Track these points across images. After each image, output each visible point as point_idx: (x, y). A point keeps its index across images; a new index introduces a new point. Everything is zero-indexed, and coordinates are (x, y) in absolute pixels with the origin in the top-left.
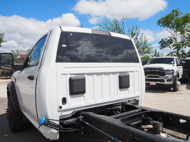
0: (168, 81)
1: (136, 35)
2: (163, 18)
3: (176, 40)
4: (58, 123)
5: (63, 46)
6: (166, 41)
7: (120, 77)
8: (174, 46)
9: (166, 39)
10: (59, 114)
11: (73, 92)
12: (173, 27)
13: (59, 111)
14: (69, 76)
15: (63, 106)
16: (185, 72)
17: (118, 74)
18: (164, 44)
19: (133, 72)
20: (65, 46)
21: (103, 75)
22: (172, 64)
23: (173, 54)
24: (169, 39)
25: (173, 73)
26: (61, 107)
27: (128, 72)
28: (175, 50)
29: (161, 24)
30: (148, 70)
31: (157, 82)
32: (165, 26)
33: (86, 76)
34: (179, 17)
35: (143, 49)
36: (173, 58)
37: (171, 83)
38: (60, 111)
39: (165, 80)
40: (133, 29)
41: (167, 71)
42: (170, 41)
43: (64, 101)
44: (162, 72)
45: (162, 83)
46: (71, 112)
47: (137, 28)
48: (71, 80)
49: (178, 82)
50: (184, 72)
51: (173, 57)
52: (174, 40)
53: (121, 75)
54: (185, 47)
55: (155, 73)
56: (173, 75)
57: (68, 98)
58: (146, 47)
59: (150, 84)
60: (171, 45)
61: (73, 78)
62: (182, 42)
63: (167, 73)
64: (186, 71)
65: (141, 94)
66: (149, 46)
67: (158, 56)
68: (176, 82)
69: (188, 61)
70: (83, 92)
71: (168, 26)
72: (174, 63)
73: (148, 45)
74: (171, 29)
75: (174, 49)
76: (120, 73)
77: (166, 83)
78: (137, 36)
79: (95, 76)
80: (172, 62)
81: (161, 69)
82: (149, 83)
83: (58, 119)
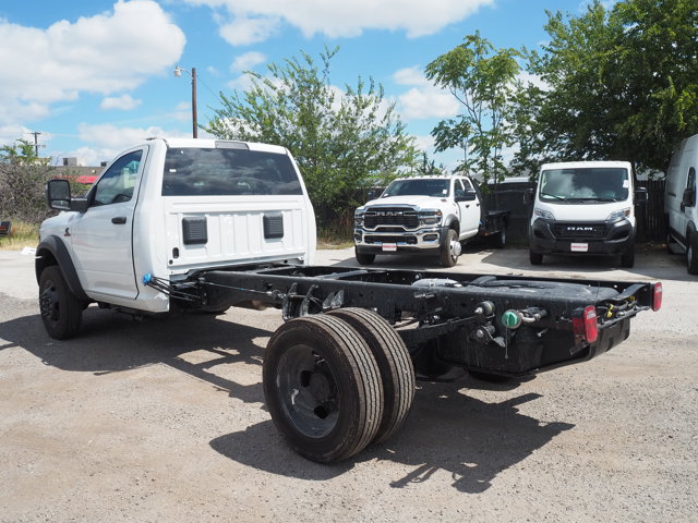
0: (425, 239)
1: (372, 105)
2: (441, 59)
3: (479, 126)
4: (168, 283)
5: (170, 171)
6: (452, 127)
7: (265, 219)
8: (471, 141)
9: (451, 122)
10: (169, 272)
11: (188, 241)
12: (471, 84)
13: (169, 267)
14: (182, 217)
15: (174, 260)
16: (491, 217)
17: (262, 215)
18: (447, 136)
19: (290, 210)
20: (174, 171)
22: (444, 196)
23: (472, 166)
24: (459, 121)
25: (439, 219)
26: (171, 262)
27: (280, 211)
28: (475, 156)
29: (437, 75)
30: (379, 214)
31: (400, 245)
32: (446, 80)
33: (207, 216)
34: (485, 57)
35: (393, 151)
36: (449, 181)
37: (435, 244)
38: (171, 268)
39: (420, 239)
40: (360, 86)
41: (423, 213)
42: (463, 130)
43: (176, 252)
44: (411, 218)
45: (412, 245)
46: (186, 270)
47: (372, 86)
48: (185, 223)
49: (452, 243)
50: (485, 218)
51: (448, 178)
52: (474, 126)
53: (268, 215)
54: (500, 147)
55: (395, 220)
56: (440, 226)
57: (182, 248)
58: (402, 146)
59: (384, 249)
60: (465, 140)
61: (188, 220)
62: (494, 132)
63: (424, 220)
64: (490, 214)
66: (408, 145)
67: (430, 173)
68: (448, 243)
69: (513, 188)
70: (204, 241)
71: (456, 83)
72: (448, 195)
73: (407, 137)
74: (468, 91)
75: (471, 153)
76: (265, 212)
77: (421, 244)
78: (374, 109)
80: (445, 192)
81: (409, 210)
82: (380, 248)
83: (168, 278)
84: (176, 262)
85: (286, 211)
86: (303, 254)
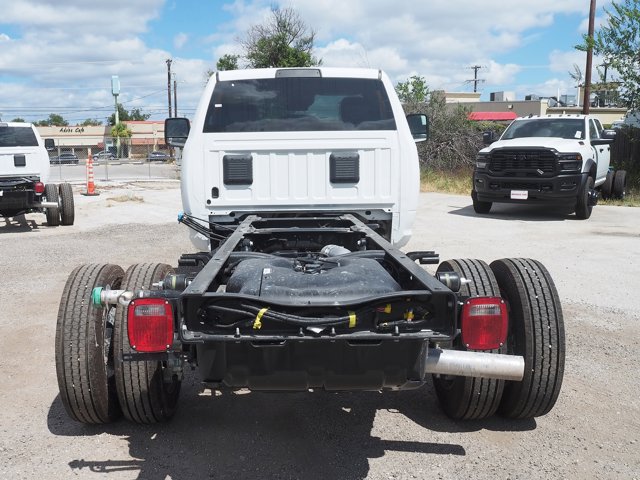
4: (207, 226)
5: (217, 106)
7: (332, 159)
10: (208, 212)
11: (229, 181)
13: (207, 207)
14: (223, 155)
15: (213, 200)
17: (329, 154)
19: (374, 149)
20: (220, 106)
21: (291, 155)
26: (209, 202)
27: (357, 150)
33: (253, 154)
38: (210, 208)
43: (215, 192)
48: (226, 161)
53: (337, 155)
57: (222, 188)
61: (230, 158)
65: (400, 200)
70: (249, 182)
76: (333, 150)
79: (273, 155)
83: (207, 219)
84: (215, 202)
85: (366, 150)
86: (391, 205)
